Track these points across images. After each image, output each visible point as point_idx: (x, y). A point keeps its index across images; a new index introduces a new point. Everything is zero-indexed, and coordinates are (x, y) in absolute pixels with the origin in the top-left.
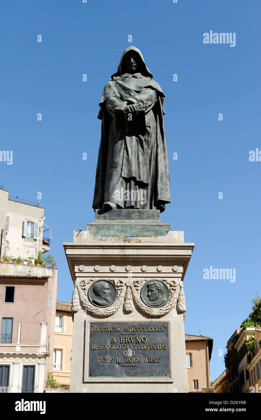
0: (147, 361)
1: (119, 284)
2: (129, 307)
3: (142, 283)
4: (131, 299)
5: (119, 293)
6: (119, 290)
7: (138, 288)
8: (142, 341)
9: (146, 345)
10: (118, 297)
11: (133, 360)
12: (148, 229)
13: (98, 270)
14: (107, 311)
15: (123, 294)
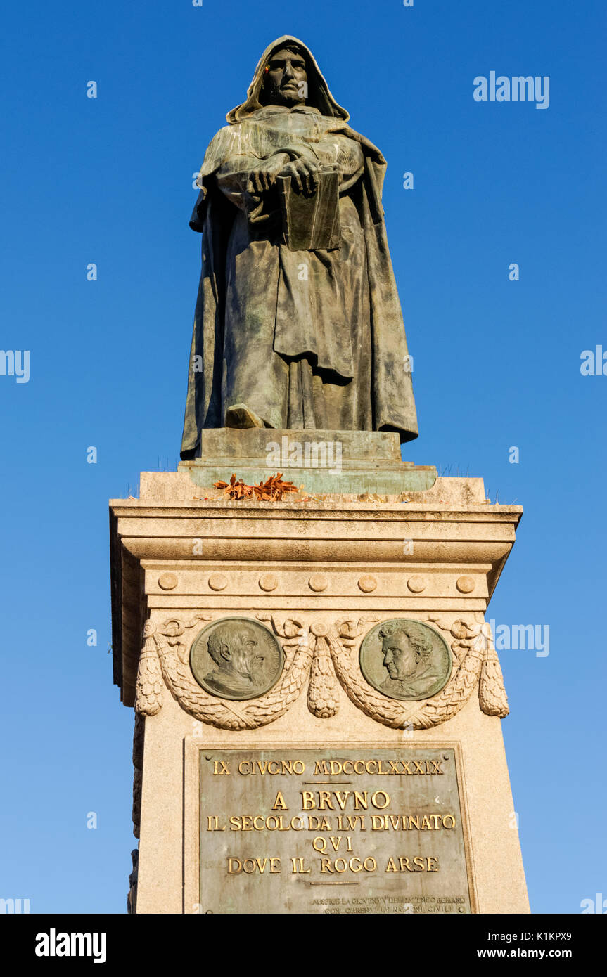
0: (394, 867)
1: (289, 632)
2: (326, 696)
3: (363, 628)
4: (330, 674)
5: (290, 655)
6: (291, 646)
7: (349, 642)
8: (375, 804)
9: (386, 817)
10: (288, 670)
11: (346, 865)
12: (369, 480)
13: (221, 587)
14: (254, 710)
15: (303, 660)
